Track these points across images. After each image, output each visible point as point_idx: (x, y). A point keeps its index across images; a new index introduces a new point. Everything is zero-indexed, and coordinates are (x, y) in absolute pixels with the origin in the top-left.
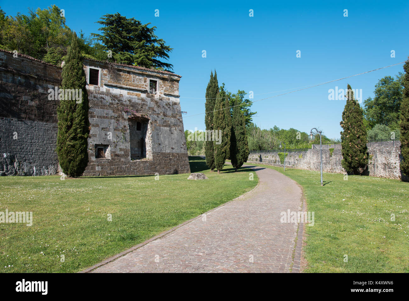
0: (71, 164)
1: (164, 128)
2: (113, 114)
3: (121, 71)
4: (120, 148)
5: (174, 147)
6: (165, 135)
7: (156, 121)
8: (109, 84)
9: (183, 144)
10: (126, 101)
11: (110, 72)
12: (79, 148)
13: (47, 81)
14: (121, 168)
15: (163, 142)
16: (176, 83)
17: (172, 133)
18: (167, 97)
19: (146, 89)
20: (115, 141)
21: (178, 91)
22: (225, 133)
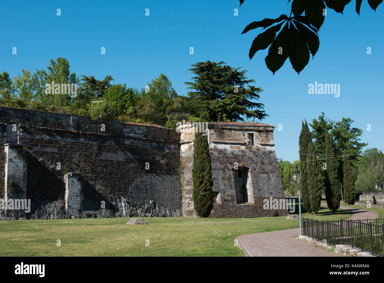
0: (203, 208)
1: (262, 175)
2: (220, 166)
3: (224, 129)
4: (228, 195)
5: (272, 192)
6: (264, 181)
7: (255, 169)
8: (216, 141)
9: (280, 189)
10: (229, 154)
11: (216, 131)
12: (208, 197)
13: (170, 142)
14: (229, 211)
15: (262, 187)
16: (271, 133)
17: (270, 179)
18: (263, 147)
19: (245, 141)
20: (224, 188)
21: (273, 140)
22: (318, 179)
